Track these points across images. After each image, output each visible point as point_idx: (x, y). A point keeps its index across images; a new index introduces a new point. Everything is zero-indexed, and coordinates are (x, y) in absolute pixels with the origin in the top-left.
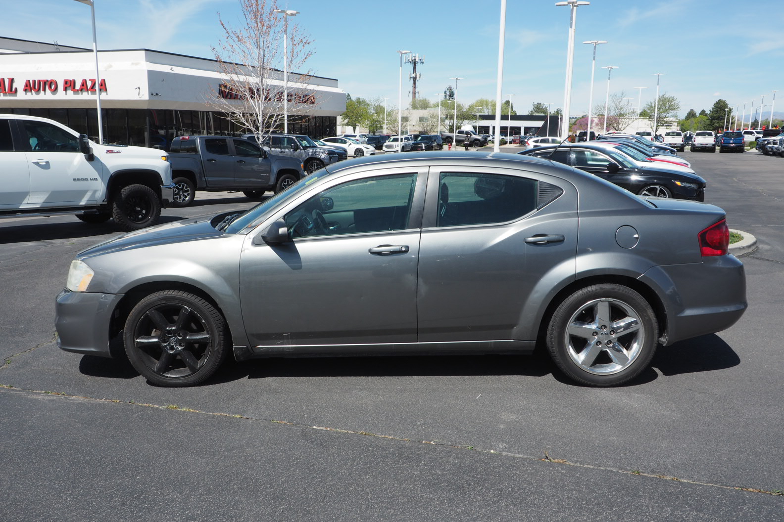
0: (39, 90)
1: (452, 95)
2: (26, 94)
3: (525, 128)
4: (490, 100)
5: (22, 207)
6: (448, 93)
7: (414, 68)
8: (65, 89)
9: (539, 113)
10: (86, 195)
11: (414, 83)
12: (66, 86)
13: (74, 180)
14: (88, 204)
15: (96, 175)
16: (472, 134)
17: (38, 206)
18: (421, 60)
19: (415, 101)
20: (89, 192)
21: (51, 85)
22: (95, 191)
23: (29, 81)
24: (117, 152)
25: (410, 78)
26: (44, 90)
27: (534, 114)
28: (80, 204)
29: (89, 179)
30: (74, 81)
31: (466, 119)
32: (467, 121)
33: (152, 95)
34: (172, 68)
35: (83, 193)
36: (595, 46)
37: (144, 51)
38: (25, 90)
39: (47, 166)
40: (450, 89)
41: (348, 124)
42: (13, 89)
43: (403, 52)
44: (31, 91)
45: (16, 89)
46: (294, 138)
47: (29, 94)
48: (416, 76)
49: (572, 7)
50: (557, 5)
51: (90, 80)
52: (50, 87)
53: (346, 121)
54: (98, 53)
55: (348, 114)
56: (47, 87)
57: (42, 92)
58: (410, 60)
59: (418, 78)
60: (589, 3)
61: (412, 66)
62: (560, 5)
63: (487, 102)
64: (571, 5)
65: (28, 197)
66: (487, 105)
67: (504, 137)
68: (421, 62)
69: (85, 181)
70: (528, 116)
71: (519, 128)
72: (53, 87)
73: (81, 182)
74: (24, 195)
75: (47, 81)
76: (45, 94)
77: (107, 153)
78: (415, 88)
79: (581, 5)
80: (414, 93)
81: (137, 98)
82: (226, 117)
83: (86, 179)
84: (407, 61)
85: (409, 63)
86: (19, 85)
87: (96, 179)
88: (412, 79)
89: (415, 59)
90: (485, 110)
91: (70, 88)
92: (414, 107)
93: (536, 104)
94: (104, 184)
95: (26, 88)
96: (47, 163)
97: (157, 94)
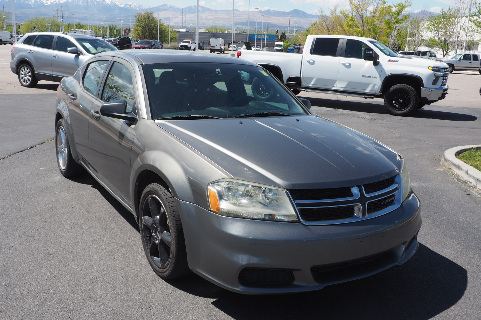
5: (333, 88)
10: (369, 87)
13: (363, 76)
14: (370, 92)
15: (377, 75)
17: (342, 89)
20: (371, 84)
22: (375, 85)
24: (395, 61)
28: (366, 92)
29: (372, 77)
35: (367, 85)
39: (349, 66)
65: (336, 83)
73: (367, 78)
74: (334, 81)
77: (388, 61)
83: (370, 77)
87: (376, 77)
94: (381, 80)
96: (350, 64)
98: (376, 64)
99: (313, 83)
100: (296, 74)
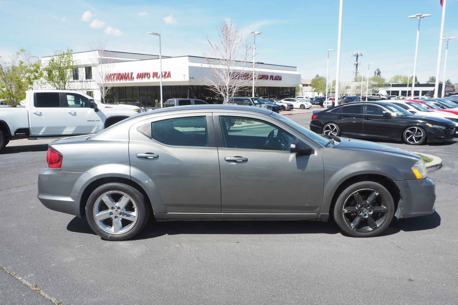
0: (143, 77)
1: (379, 73)
2: (137, 80)
3: (422, 91)
4: (403, 76)
5: (63, 133)
6: (376, 72)
7: (357, 59)
8: (153, 77)
9: (433, 82)
10: (94, 128)
11: (357, 67)
12: (154, 75)
13: (88, 121)
15: (99, 119)
16: (380, 95)
17: (71, 133)
18: (361, 54)
19: (357, 77)
20: (95, 126)
21: (147, 75)
22: (99, 126)
23: (139, 73)
24: (111, 107)
25: (354, 64)
26: (145, 77)
27: (429, 83)
29: (95, 121)
30: (157, 73)
31: (381, 87)
32: (381, 88)
33: (191, 78)
34: (202, 65)
35: (92, 127)
36: (448, 41)
37: (188, 57)
38: (137, 78)
39: (75, 114)
40: (378, 70)
41: (315, 91)
42: (132, 78)
43: (330, 50)
44: (139, 78)
45: (133, 77)
46: (250, 99)
47: (139, 79)
48: (358, 63)
49: (419, 18)
50: (410, 18)
51: (164, 72)
52: (147, 76)
53: (314, 89)
54: (162, 59)
55: (315, 86)
56: (146, 76)
57: (144, 78)
58: (355, 55)
59: (359, 64)
60: (430, 15)
61: (355, 58)
62: (412, 18)
63: (400, 77)
64: (419, 17)
65: (66, 129)
66: (401, 78)
67: (404, 97)
68: (361, 55)
69: (93, 122)
70: (426, 84)
71: (418, 92)
72: (148, 76)
73: (90, 122)
74: (64, 128)
75: (146, 73)
76: (145, 79)
77: (105, 108)
78: (357, 70)
79: (425, 16)
80: (357, 73)
81: (183, 80)
82: (210, 88)
84: (353, 55)
85: (354, 56)
86: (135, 75)
87: (99, 121)
88: (355, 65)
89: (358, 54)
90: (399, 81)
91: (155, 76)
92: (356, 80)
93: (431, 77)
94: (103, 122)
95: (137, 77)
97: (193, 78)
98: (97, 110)
99: (42, 131)
100: (24, 125)
